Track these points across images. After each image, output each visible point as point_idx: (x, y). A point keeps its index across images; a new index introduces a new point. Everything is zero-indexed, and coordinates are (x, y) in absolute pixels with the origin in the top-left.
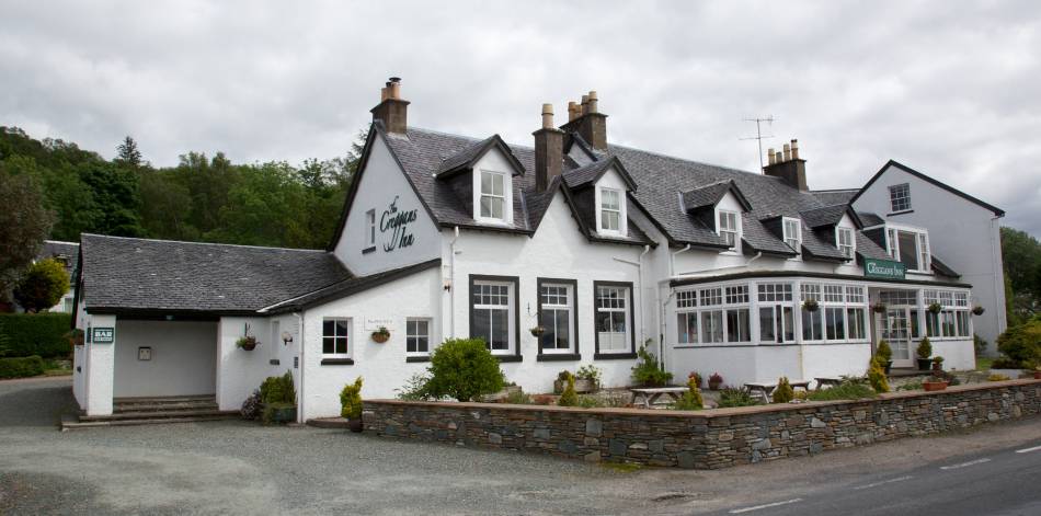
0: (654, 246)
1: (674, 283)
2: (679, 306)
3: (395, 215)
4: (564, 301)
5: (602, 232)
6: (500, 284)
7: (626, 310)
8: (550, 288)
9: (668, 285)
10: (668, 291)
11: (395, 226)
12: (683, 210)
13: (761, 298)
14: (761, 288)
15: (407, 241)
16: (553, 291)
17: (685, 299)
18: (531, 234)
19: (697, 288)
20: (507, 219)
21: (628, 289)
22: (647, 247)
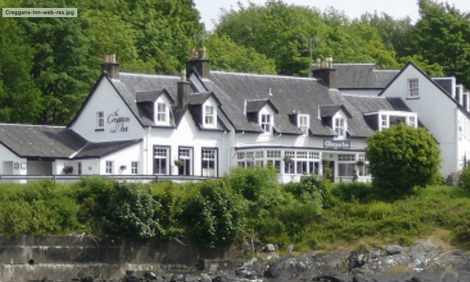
0: (228, 131)
1: (236, 149)
2: (238, 158)
3: (117, 117)
4: (188, 155)
5: (205, 126)
6: (163, 148)
7: (215, 160)
8: (183, 150)
9: (234, 149)
10: (234, 152)
11: (117, 122)
12: (245, 113)
13: (268, 156)
14: (268, 152)
15: (125, 130)
16: (184, 151)
17: (241, 156)
18: (176, 128)
19: (246, 151)
20: (167, 122)
21: (216, 151)
22: (225, 132)
